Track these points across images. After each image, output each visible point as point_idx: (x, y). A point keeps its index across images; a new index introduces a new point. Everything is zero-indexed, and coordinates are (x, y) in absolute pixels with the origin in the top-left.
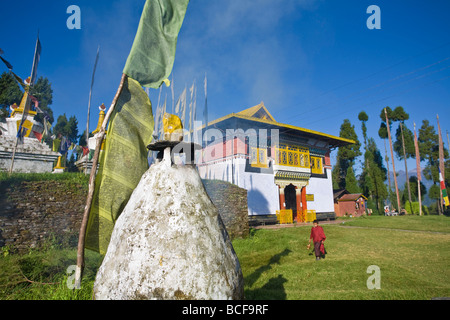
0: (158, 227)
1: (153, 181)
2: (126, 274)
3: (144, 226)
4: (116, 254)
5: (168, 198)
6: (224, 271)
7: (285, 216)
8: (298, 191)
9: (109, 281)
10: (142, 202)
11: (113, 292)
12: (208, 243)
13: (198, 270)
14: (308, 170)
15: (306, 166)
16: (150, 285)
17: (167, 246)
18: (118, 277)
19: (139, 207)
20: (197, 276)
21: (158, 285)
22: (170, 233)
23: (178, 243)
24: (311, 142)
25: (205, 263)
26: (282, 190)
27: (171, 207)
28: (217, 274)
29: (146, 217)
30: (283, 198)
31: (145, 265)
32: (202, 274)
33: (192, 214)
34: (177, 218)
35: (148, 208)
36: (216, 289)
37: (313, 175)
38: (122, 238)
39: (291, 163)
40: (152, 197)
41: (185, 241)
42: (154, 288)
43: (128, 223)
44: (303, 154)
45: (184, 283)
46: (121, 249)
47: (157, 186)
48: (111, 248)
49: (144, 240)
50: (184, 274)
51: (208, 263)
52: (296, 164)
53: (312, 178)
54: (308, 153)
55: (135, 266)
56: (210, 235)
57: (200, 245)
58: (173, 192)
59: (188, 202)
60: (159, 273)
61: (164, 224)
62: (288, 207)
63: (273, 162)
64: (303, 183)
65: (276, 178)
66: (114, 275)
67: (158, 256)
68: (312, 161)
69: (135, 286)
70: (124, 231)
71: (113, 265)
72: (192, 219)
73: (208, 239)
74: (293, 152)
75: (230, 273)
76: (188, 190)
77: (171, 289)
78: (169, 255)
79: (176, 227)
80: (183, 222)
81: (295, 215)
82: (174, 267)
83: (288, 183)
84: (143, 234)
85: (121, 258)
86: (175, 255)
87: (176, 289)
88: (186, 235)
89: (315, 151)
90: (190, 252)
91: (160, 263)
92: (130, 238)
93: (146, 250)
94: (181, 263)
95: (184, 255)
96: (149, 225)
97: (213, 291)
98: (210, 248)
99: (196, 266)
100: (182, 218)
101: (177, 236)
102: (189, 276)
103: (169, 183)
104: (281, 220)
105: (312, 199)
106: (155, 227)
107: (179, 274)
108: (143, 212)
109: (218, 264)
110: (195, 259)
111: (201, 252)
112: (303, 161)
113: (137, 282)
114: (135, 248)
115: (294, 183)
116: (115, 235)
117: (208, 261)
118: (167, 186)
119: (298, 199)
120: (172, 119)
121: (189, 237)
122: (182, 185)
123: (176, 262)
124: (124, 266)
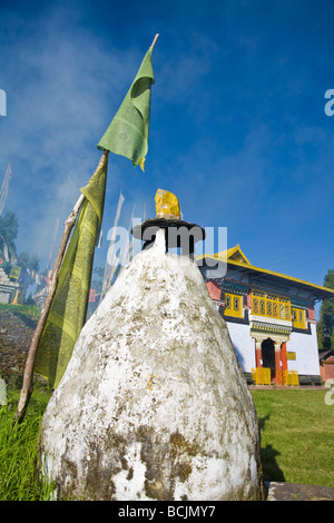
0: (146, 332)
1: (140, 271)
2: (94, 400)
3: (125, 330)
4: (81, 370)
5: (161, 294)
6: (242, 412)
7: (261, 376)
8: (277, 347)
9: (67, 410)
10: (122, 298)
11: (71, 428)
12: (219, 365)
13: (207, 403)
14: (289, 324)
15: (287, 318)
16: (131, 419)
17: (159, 361)
18: (82, 405)
19: (119, 305)
20: (207, 412)
21: (145, 421)
22: (164, 342)
23: (177, 358)
24: (293, 292)
25: (216, 392)
26: (259, 345)
27: (166, 306)
28: (234, 414)
29: (128, 317)
30: (260, 354)
31: (125, 387)
32: (214, 410)
33: (196, 318)
34: (174, 322)
35: (131, 306)
36: (234, 439)
37: (295, 330)
38: (91, 346)
39: (269, 314)
40: (139, 291)
41: (187, 356)
42: (137, 425)
43: (101, 326)
44: (284, 304)
45: (185, 421)
46: (89, 363)
47: (145, 277)
48: (74, 363)
49: (124, 350)
50: (185, 407)
51: (221, 394)
52: (275, 315)
53: (293, 333)
54: (289, 304)
55: (109, 388)
56: (220, 352)
57: (208, 364)
58: (169, 287)
59: (190, 302)
60: (146, 401)
61: (155, 329)
62: (265, 365)
63: (250, 312)
64: (284, 338)
65: (252, 330)
66: (76, 401)
67: (145, 375)
68: (294, 313)
69: (108, 421)
70: (95, 337)
71: (74, 386)
72: (197, 326)
73: (218, 358)
74: (272, 301)
75: (250, 415)
76: (189, 287)
77: (165, 430)
78: (163, 374)
79: (174, 334)
80: (182, 328)
81: (273, 375)
82: (170, 394)
83: (265, 336)
84: (123, 341)
85: (87, 376)
86: (173, 374)
87: (173, 431)
88: (188, 347)
89: (297, 302)
90: (195, 372)
91: (149, 386)
92: (103, 346)
93: (127, 365)
94: (181, 389)
95: (186, 377)
96: (132, 329)
97: (230, 441)
98: (223, 372)
99: (205, 396)
100: (182, 323)
101: (175, 346)
102: (194, 412)
103: (162, 275)
104: (257, 380)
105: (294, 358)
106: (142, 332)
107: (179, 406)
108: (124, 311)
109: (235, 398)
110: (203, 386)
111: (210, 376)
112: (283, 313)
113: (111, 414)
114: (111, 361)
115: (273, 337)
116: (80, 346)
117: (222, 390)
118: (159, 278)
119: (277, 357)
120: (167, 196)
121: (192, 350)
122: (180, 278)
123: (174, 386)
124: (92, 388)
